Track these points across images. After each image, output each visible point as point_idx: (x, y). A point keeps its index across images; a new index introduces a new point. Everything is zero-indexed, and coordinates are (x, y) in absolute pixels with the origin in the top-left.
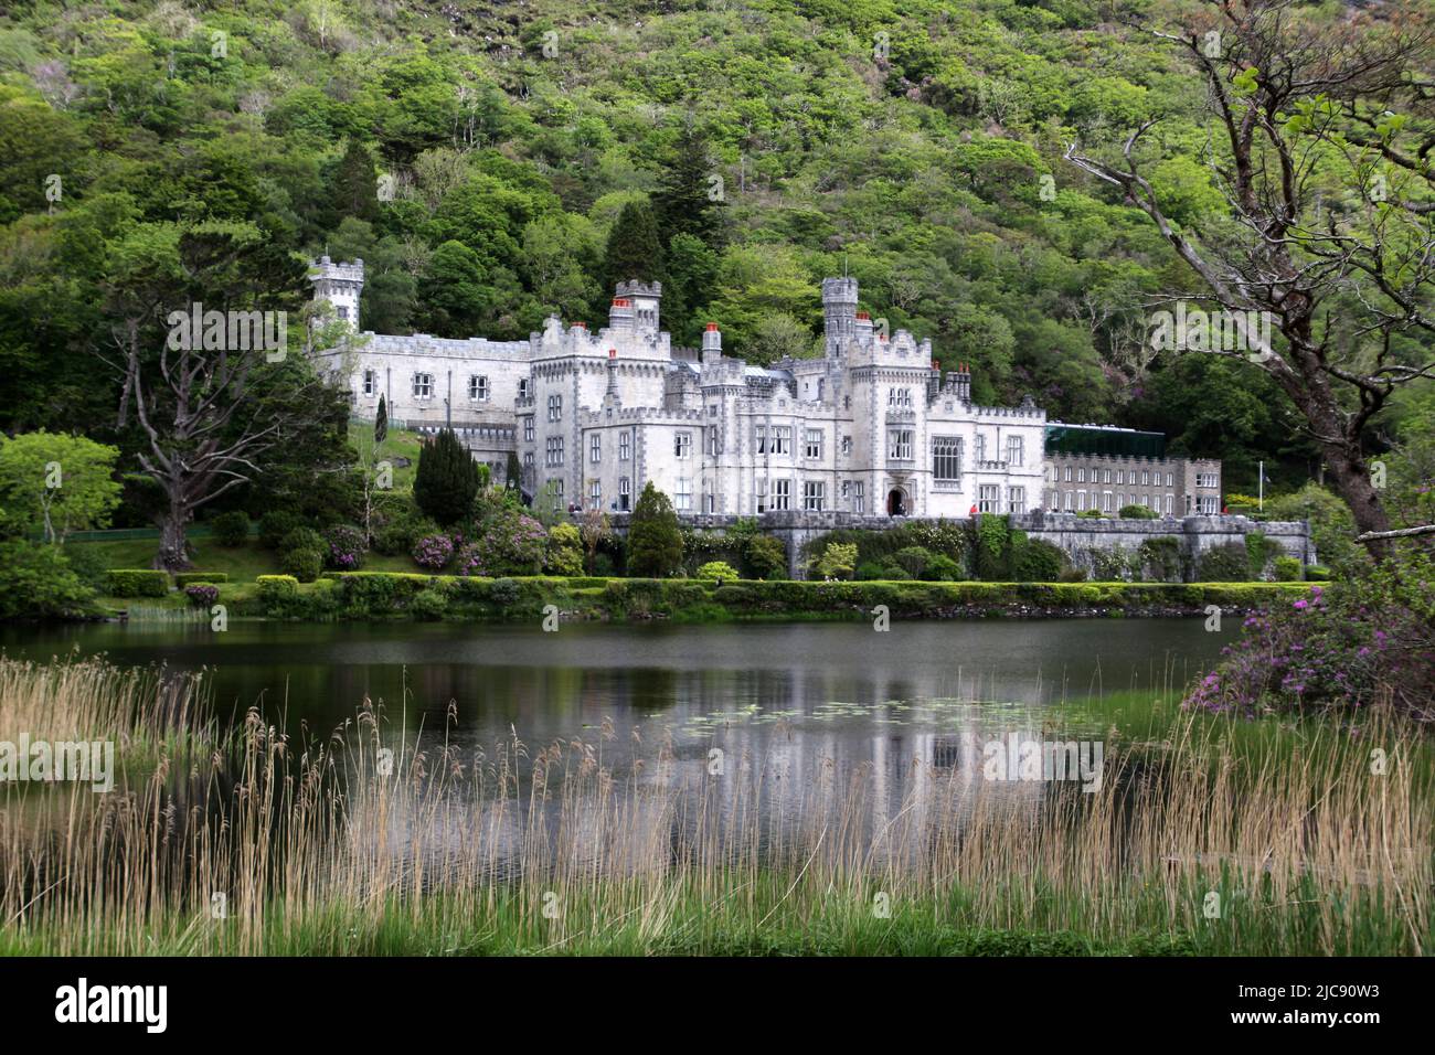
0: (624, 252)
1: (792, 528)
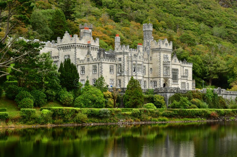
1: (167, 93)
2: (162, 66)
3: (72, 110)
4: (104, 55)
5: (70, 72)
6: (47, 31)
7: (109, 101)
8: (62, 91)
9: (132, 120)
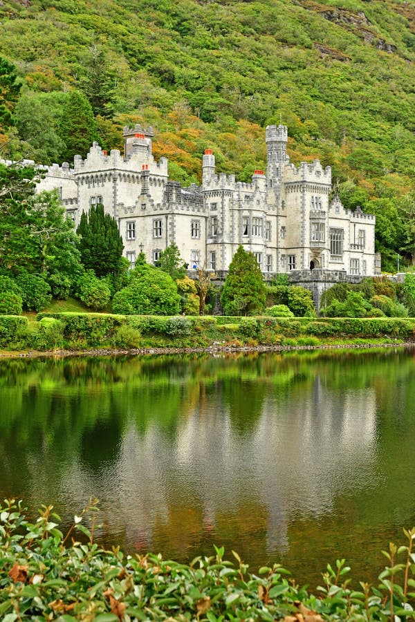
0: (74, 123)
1: (317, 282)
2: (307, 222)
3: (107, 320)
4: (178, 196)
5: (103, 234)
6: (50, 142)
7: (189, 300)
8: (86, 276)
9: (241, 343)
